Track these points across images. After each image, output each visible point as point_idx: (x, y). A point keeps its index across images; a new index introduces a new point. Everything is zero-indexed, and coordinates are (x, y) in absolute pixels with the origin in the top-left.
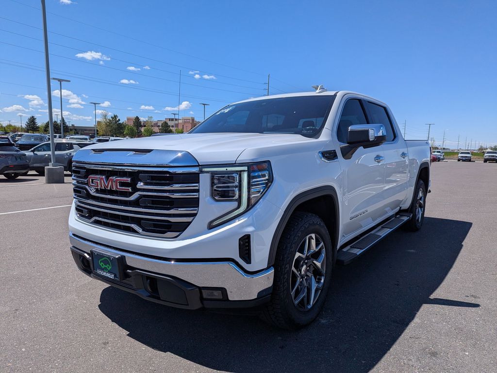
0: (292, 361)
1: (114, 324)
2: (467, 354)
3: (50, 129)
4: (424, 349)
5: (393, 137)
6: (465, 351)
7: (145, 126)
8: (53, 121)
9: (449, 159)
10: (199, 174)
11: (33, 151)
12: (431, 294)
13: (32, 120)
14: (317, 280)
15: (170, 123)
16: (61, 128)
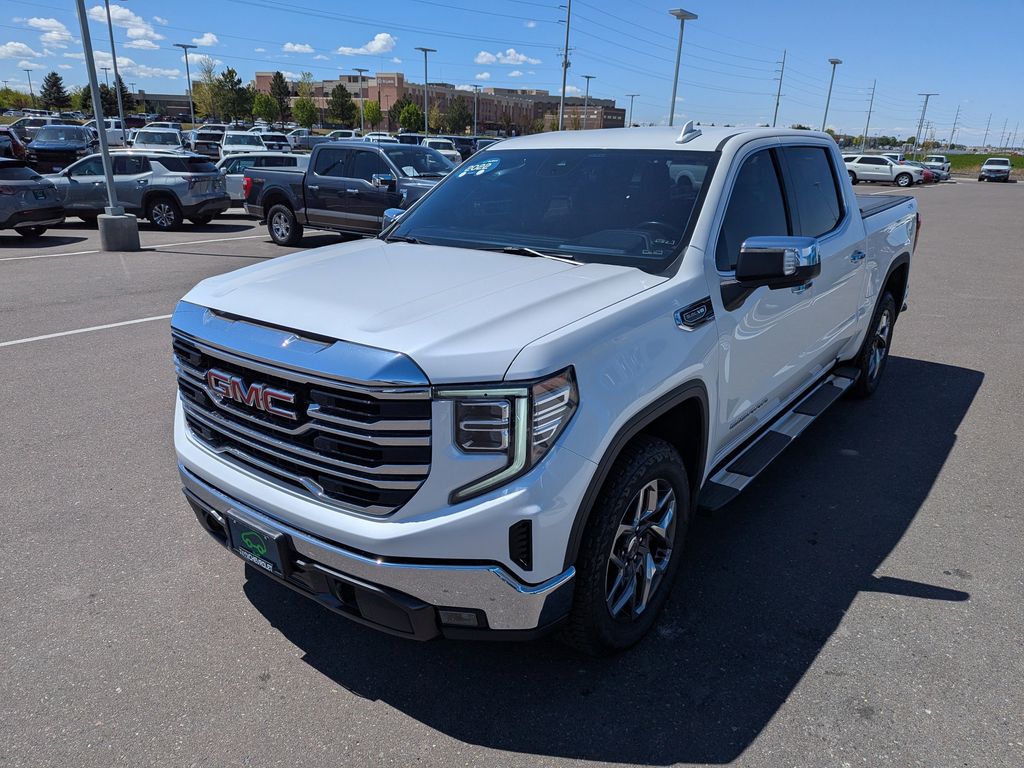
0: (604, 725)
1: (276, 632)
2: (929, 712)
3: (94, 103)
4: (850, 701)
5: (837, 215)
6: (925, 706)
7: (296, 94)
8: (99, 83)
9: (960, 175)
10: (431, 401)
11: (68, 175)
12: (877, 565)
13: (54, 81)
14: (656, 557)
15: (351, 88)
16: (119, 103)
